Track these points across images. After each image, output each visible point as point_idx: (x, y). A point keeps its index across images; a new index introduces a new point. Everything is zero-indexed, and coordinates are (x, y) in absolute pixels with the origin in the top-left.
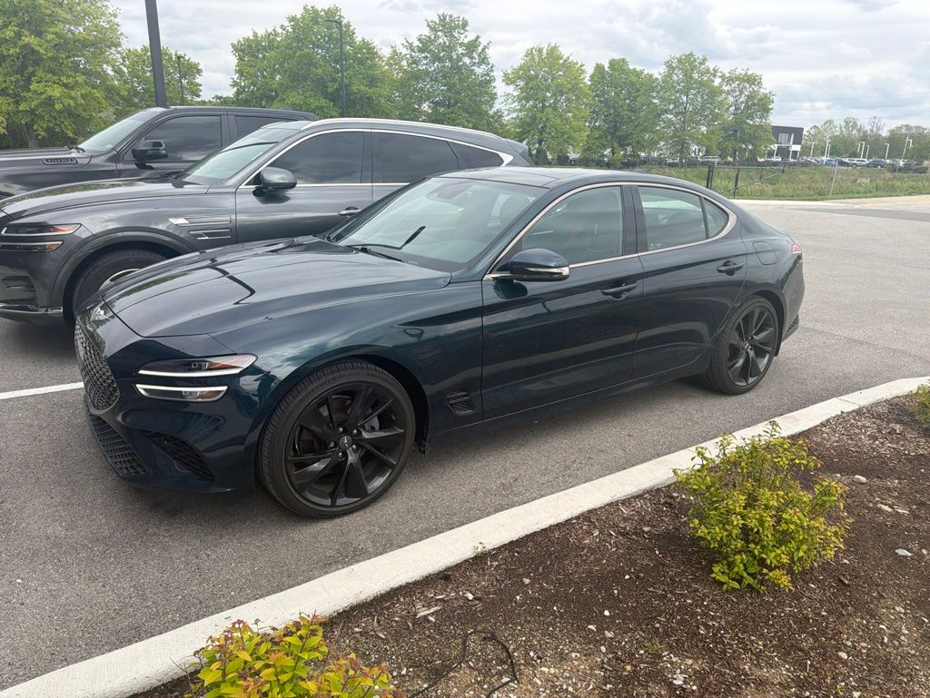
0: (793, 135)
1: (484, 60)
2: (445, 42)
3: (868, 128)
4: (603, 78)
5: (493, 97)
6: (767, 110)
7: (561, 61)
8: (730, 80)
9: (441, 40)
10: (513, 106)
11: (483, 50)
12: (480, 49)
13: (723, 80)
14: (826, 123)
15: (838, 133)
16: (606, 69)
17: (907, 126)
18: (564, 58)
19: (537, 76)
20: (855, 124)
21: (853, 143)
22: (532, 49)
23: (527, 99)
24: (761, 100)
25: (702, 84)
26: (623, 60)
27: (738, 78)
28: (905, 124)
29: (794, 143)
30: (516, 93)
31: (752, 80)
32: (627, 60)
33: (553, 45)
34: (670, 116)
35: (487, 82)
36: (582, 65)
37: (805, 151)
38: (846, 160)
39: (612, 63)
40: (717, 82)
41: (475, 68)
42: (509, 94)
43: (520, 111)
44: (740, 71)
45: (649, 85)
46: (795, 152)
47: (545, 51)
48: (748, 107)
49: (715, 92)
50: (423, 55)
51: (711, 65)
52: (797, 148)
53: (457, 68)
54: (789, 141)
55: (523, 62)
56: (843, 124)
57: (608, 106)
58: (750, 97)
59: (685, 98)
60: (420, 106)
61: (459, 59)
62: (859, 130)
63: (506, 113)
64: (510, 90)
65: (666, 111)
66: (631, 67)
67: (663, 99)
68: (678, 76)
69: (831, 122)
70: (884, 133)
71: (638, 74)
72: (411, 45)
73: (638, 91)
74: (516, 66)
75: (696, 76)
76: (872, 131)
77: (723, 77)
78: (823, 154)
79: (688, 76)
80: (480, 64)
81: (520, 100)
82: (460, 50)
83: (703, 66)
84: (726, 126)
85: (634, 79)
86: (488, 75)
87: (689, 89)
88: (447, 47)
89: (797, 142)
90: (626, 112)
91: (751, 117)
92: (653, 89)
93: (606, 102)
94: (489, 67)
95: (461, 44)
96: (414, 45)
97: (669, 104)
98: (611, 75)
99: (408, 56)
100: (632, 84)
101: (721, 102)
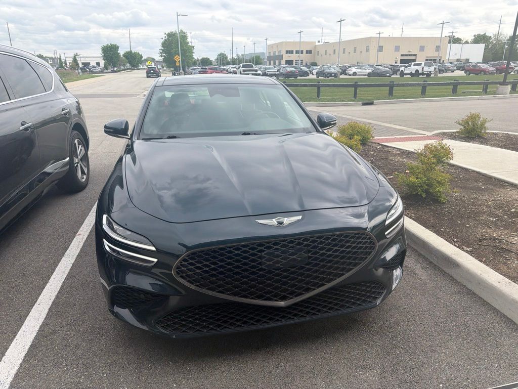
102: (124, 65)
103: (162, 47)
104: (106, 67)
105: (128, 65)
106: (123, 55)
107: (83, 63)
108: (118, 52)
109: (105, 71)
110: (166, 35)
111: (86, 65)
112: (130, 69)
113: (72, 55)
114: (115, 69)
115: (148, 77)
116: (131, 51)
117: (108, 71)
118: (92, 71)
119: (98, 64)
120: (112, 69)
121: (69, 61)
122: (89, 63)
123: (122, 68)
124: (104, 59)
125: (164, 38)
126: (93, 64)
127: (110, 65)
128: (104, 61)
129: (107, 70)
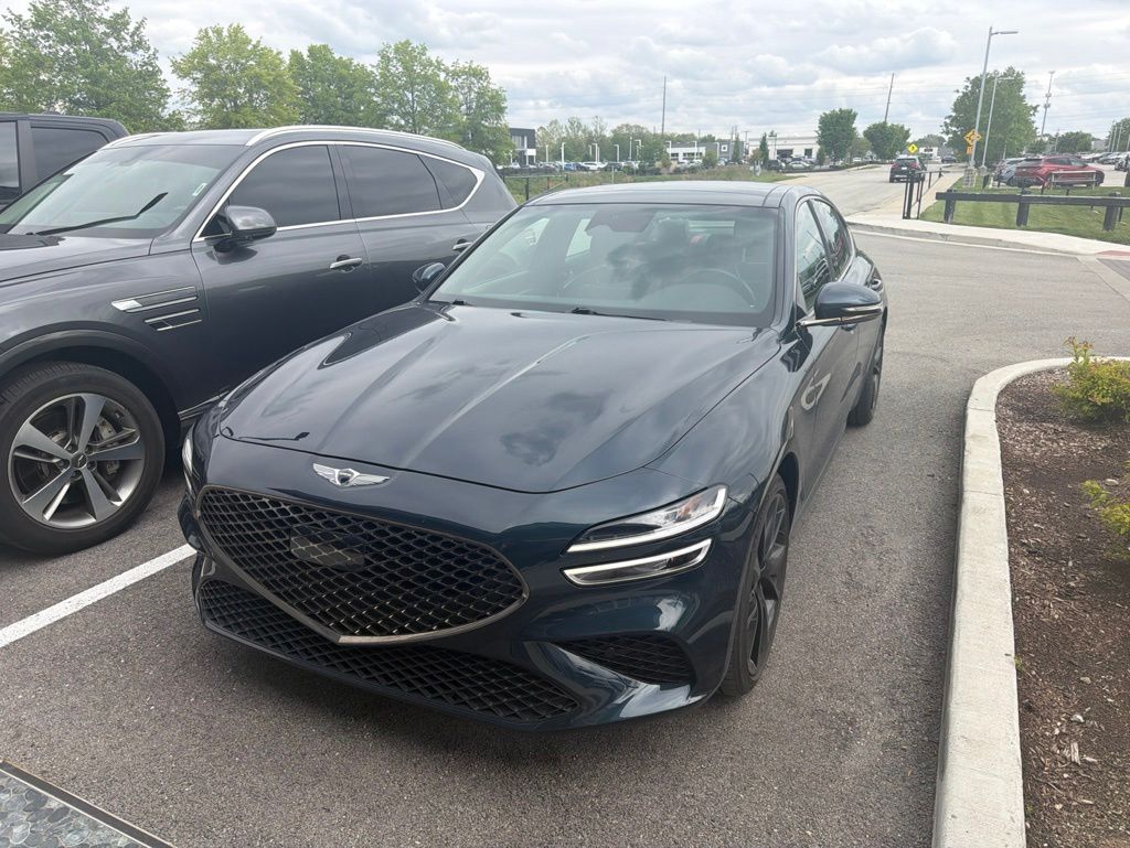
0: (526, 138)
1: (139, 44)
2: (74, 16)
3: (592, 128)
4: (303, 68)
5: (164, 94)
6: (501, 110)
7: (250, 47)
8: (455, 75)
9: (67, 13)
10: (193, 106)
11: (137, 29)
12: (131, 28)
13: (447, 74)
14: (551, 124)
15: (564, 135)
16: (305, 57)
17: (627, 126)
18: (254, 42)
19: (219, 67)
20: (579, 126)
21: (580, 145)
22: (206, 30)
23: (212, 97)
24: (493, 97)
25: (426, 79)
26: (325, 47)
27: (464, 73)
28: (625, 123)
29: (528, 147)
30: (195, 89)
31: (478, 74)
32: (330, 47)
33: (235, 25)
34: (396, 118)
35: (150, 75)
36: (279, 53)
37: (541, 155)
38: (583, 164)
39: (312, 50)
40: (442, 76)
41: (126, 53)
42: (184, 91)
43: (205, 112)
44: (462, 64)
45: (364, 78)
46: (531, 157)
47: (225, 33)
48: (480, 107)
49: (442, 89)
50: (42, 33)
51: (432, 55)
52: (531, 152)
53: (100, 53)
54: (523, 145)
55: (195, 46)
56: (568, 125)
57: (315, 106)
58: (480, 95)
59: (410, 96)
60: (49, 105)
61: (102, 41)
62: (584, 131)
63: (186, 116)
64: (186, 83)
65: (391, 112)
66: (337, 56)
67: (385, 97)
68: (397, 68)
69: (556, 122)
70: (608, 134)
71: (347, 65)
72: (19, 18)
73: (352, 86)
74: (187, 51)
75: (418, 69)
76: (596, 131)
77: (446, 71)
78: (559, 158)
79: (408, 70)
80: (133, 49)
81: (201, 98)
82: (102, 28)
83: (424, 57)
84: (461, 128)
85: (344, 72)
86: (151, 64)
87: (412, 84)
88: (79, 22)
89: (531, 146)
90: (341, 112)
91: (485, 117)
92: (371, 84)
93: (312, 99)
94: (151, 52)
95: (100, 21)
96: (24, 18)
97: (393, 102)
98: (313, 66)
99: (17, 35)
100: (342, 78)
101: (452, 101)
102: (860, 154)
103: (955, 110)
104: (820, 160)
105: (869, 153)
106: (865, 133)
107: (779, 152)
108: (854, 126)
109: (817, 167)
110: (968, 84)
111: (784, 154)
112: (871, 163)
113: (760, 136)
114: (840, 163)
115: (892, 180)
116: (885, 123)
117: (824, 167)
118: (792, 167)
119: (808, 152)
120: (832, 164)
121: (753, 147)
122: (791, 151)
123: (856, 160)
124: (819, 143)
125: (962, 90)
126: (799, 152)
127: (829, 153)
128: (819, 147)
129: (821, 163)
